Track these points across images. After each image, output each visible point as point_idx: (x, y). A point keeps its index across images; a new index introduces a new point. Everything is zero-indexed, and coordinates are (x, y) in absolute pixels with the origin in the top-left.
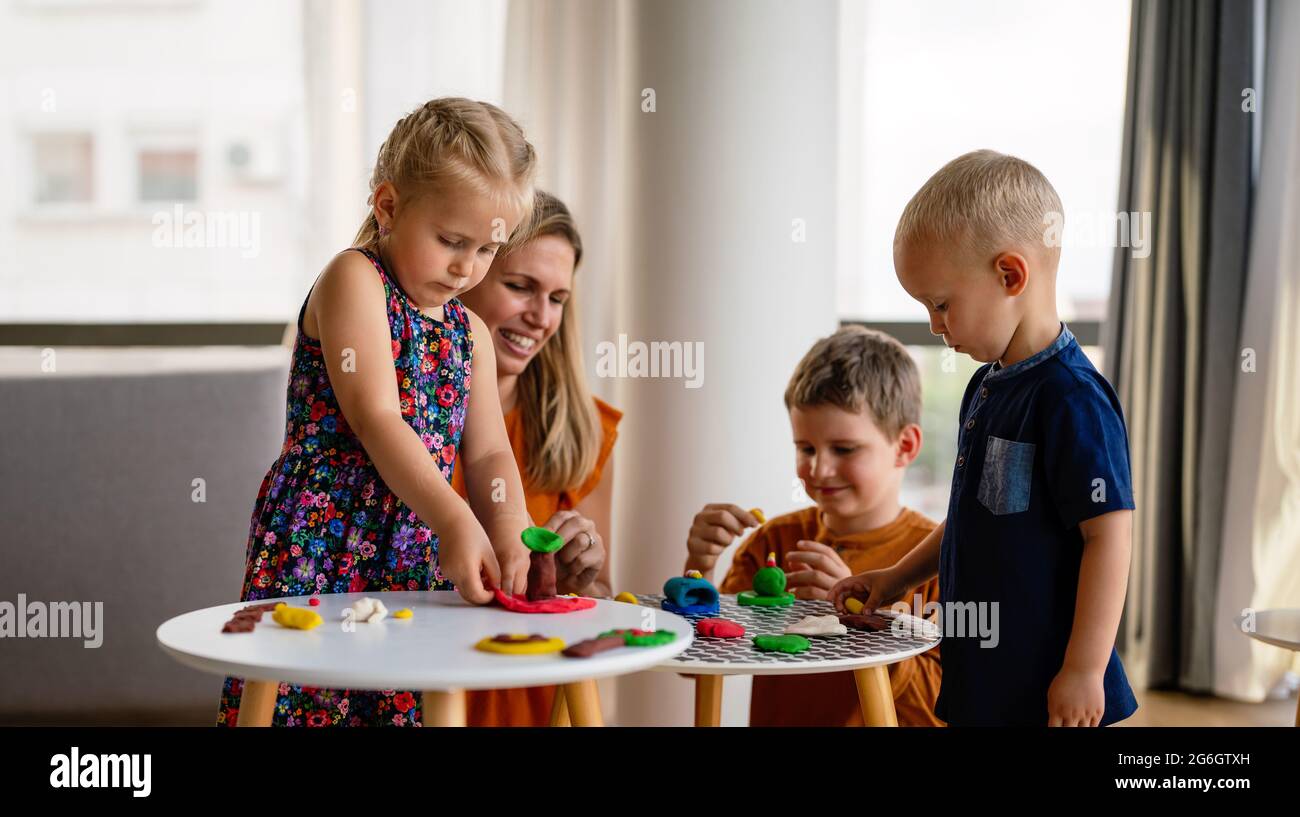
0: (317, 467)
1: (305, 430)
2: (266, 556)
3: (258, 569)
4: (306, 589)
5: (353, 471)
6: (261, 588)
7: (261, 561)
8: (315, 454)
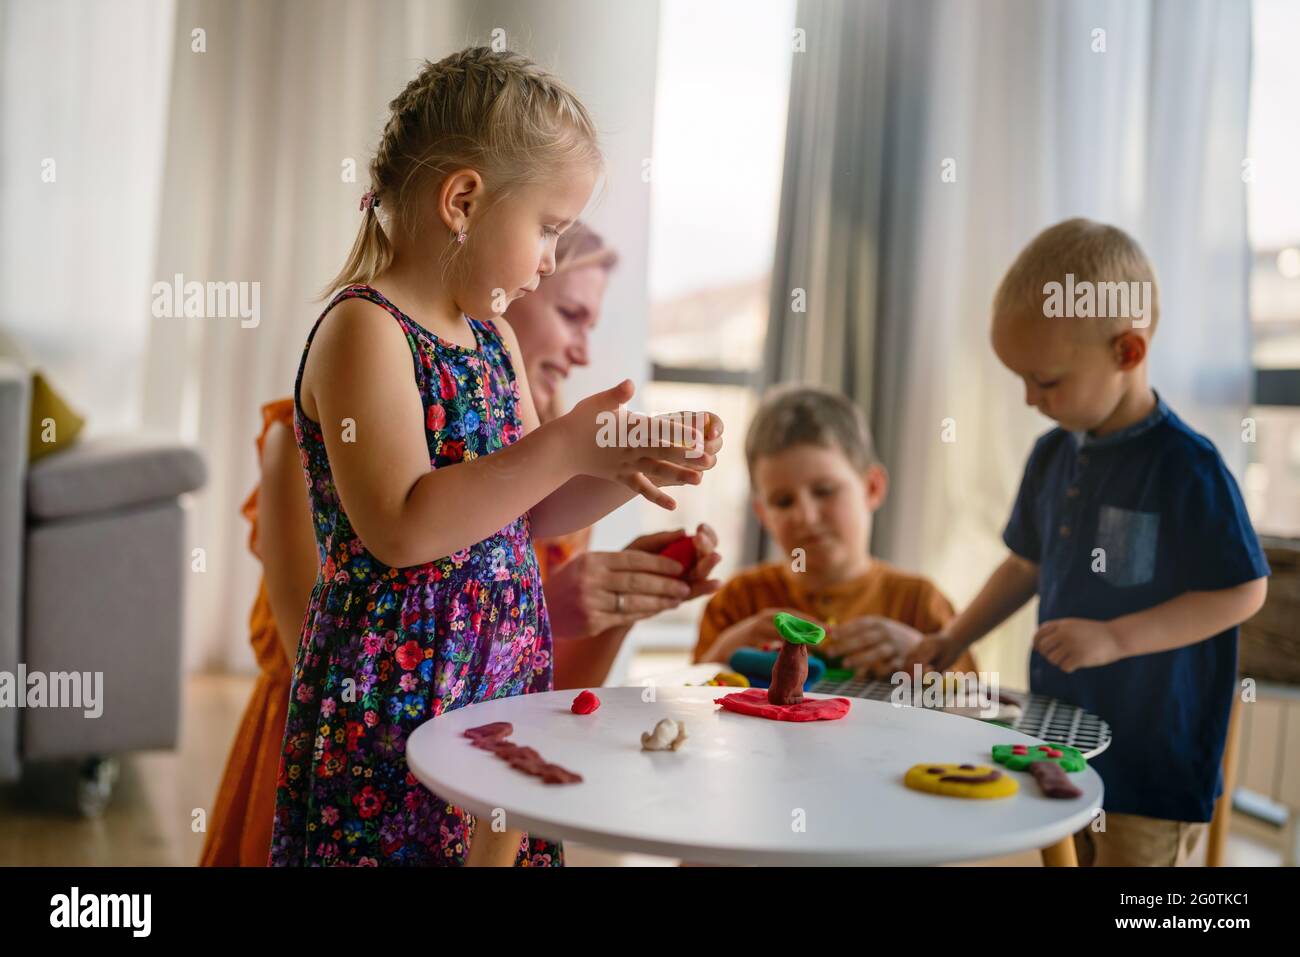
0: (377, 597)
1: (349, 548)
2: (328, 733)
3: (321, 752)
4: (396, 767)
5: (429, 590)
6: (329, 778)
7: (322, 740)
8: (369, 581)
